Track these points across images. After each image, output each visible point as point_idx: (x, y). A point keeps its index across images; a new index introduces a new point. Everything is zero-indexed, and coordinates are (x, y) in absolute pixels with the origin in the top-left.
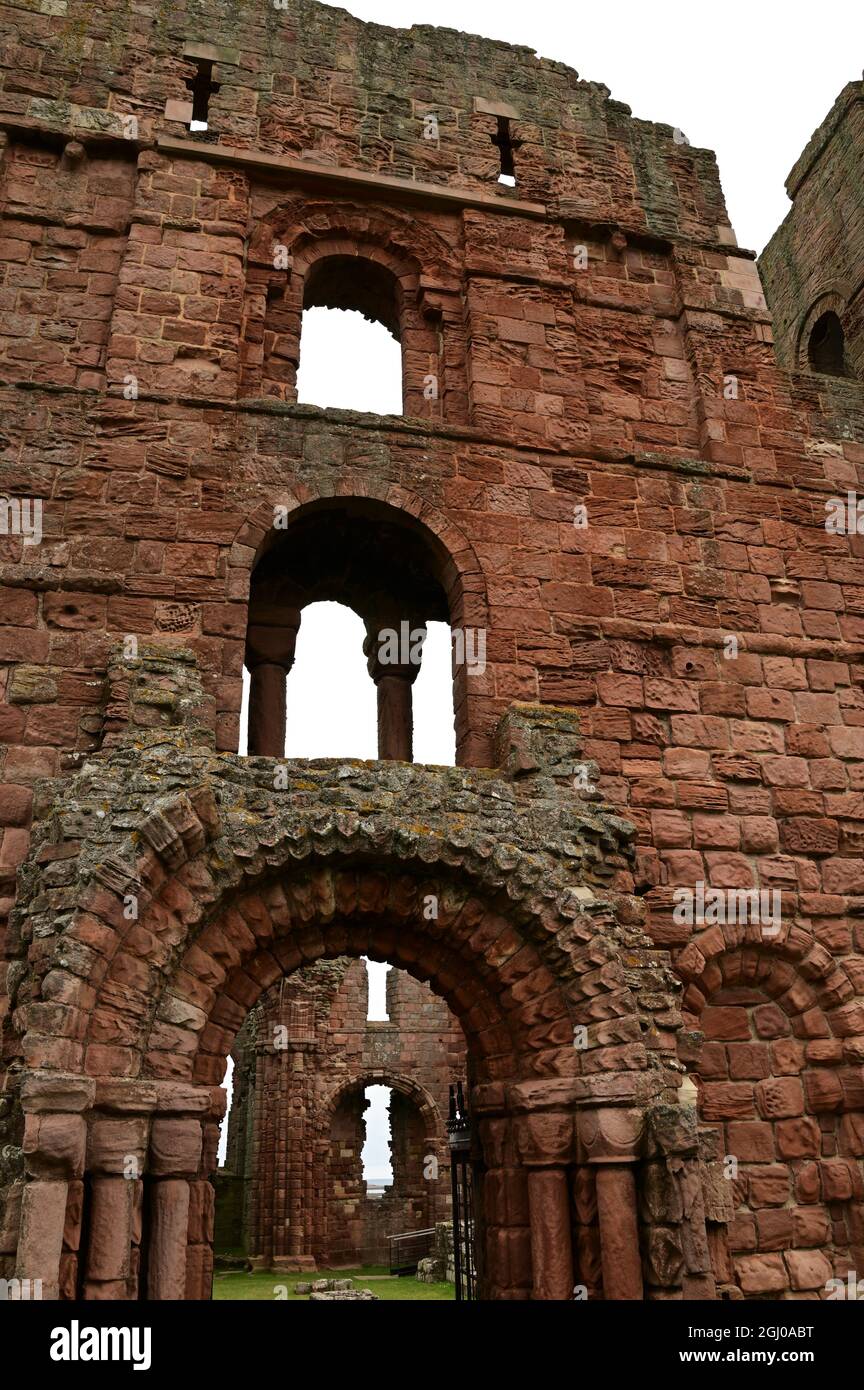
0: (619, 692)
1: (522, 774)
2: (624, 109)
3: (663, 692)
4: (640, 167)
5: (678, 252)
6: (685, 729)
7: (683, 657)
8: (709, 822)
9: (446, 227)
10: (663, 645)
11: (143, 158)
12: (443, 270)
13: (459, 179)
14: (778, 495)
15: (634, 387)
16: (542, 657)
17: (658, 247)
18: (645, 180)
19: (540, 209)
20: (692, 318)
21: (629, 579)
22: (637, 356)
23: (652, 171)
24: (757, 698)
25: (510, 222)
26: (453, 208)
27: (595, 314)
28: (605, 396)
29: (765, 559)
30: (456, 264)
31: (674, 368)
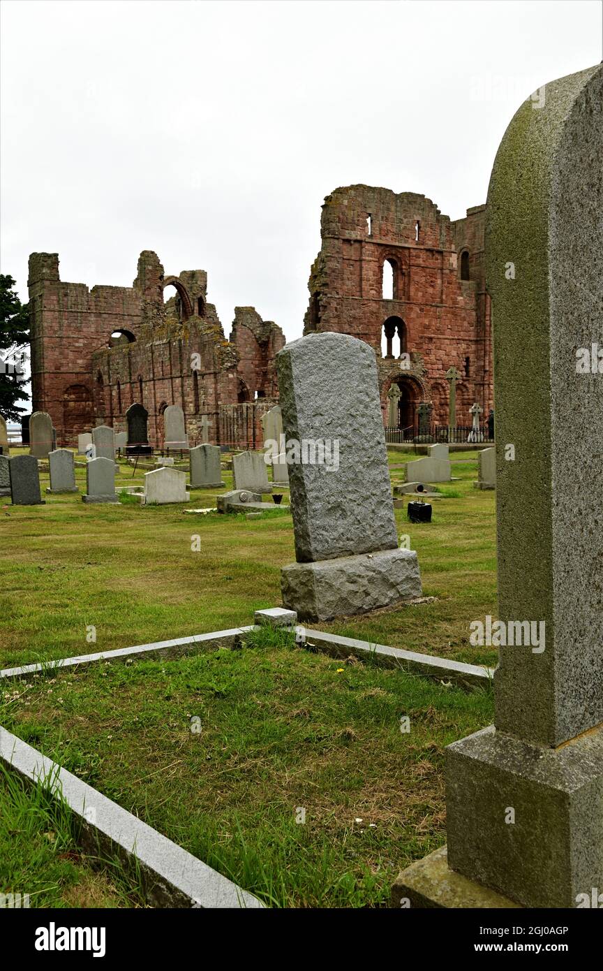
0: (425, 347)
1: (415, 362)
2: (439, 212)
3: (431, 346)
4: (441, 230)
5: (444, 254)
6: (433, 352)
7: (434, 340)
8: (434, 366)
9: (406, 252)
10: (431, 339)
11: (363, 244)
12: (406, 264)
13: (410, 241)
14: (451, 310)
15: (433, 286)
16: (417, 342)
17: (441, 253)
18: (441, 234)
19: (422, 247)
20: (444, 271)
21: (427, 327)
22: (434, 279)
23: (443, 231)
24: (443, 346)
25: (417, 251)
26: (409, 248)
27: (428, 270)
28: (428, 289)
29: (447, 322)
30: (408, 262)
31: (439, 281)
